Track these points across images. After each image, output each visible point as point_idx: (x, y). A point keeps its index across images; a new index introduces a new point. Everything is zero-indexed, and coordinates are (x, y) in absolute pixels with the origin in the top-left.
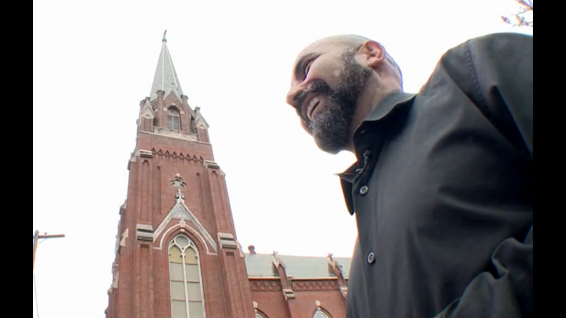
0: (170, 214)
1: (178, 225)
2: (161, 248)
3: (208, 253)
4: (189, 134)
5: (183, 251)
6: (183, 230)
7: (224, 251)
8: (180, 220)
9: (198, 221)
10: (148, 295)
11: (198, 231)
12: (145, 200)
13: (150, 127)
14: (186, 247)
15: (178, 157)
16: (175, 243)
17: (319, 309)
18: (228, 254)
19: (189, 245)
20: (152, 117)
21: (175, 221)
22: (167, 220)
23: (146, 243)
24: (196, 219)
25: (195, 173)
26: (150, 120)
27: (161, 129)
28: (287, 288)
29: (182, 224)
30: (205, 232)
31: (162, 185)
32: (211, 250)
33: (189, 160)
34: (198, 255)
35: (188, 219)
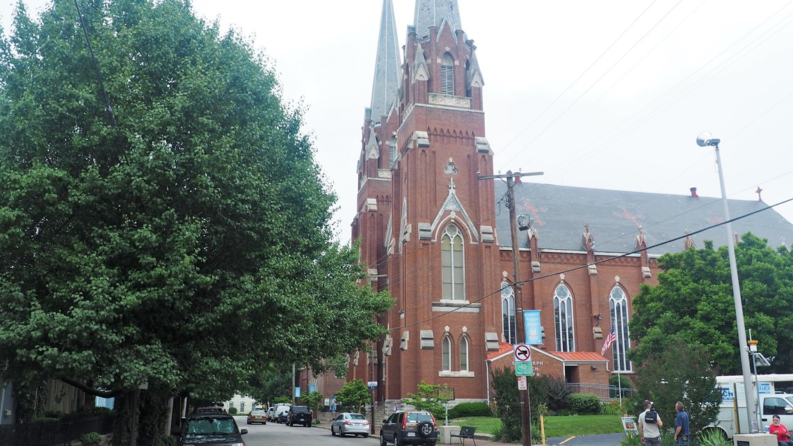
0: (443, 207)
1: (449, 216)
2: (435, 241)
3: (471, 242)
4: (463, 99)
5: (452, 239)
6: (453, 221)
7: (484, 245)
8: (451, 211)
9: (465, 212)
10: (428, 286)
11: (465, 222)
12: (424, 196)
13: (424, 94)
14: (454, 236)
15: (451, 136)
16: (447, 233)
17: (562, 282)
18: (486, 247)
19: (457, 233)
20: (426, 79)
21: (447, 212)
22: (441, 213)
23: (426, 242)
24: (464, 210)
25: (466, 156)
26: (424, 81)
27: (435, 95)
28: (535, 260)
29: (453, 215)
30: (470, 223)
31: (437, 175)
32: (474, 240)
33: (462, 138)
34: (463, 243)
35: (458, 210)
